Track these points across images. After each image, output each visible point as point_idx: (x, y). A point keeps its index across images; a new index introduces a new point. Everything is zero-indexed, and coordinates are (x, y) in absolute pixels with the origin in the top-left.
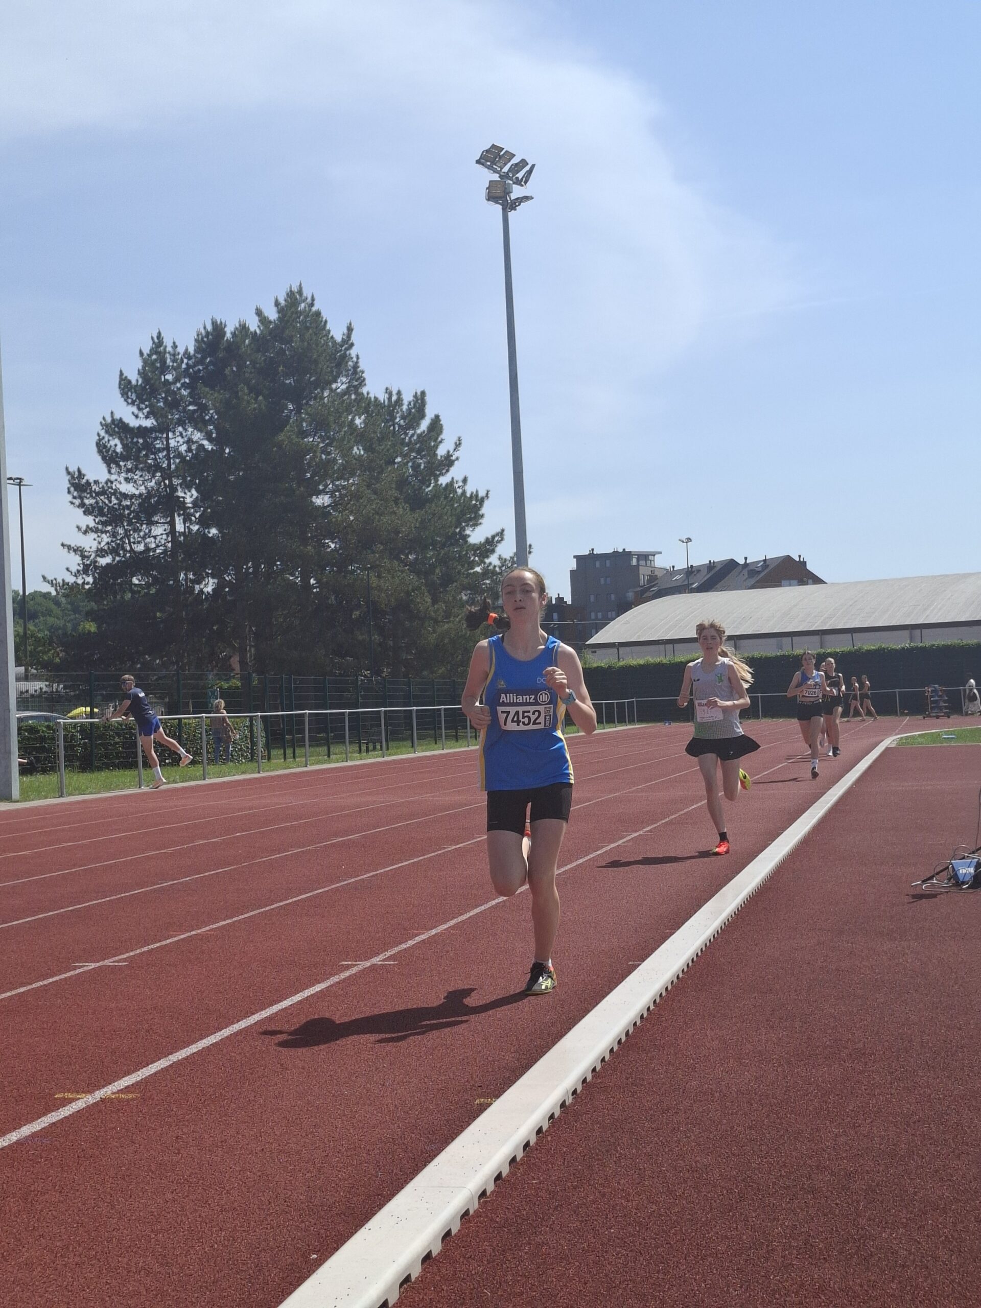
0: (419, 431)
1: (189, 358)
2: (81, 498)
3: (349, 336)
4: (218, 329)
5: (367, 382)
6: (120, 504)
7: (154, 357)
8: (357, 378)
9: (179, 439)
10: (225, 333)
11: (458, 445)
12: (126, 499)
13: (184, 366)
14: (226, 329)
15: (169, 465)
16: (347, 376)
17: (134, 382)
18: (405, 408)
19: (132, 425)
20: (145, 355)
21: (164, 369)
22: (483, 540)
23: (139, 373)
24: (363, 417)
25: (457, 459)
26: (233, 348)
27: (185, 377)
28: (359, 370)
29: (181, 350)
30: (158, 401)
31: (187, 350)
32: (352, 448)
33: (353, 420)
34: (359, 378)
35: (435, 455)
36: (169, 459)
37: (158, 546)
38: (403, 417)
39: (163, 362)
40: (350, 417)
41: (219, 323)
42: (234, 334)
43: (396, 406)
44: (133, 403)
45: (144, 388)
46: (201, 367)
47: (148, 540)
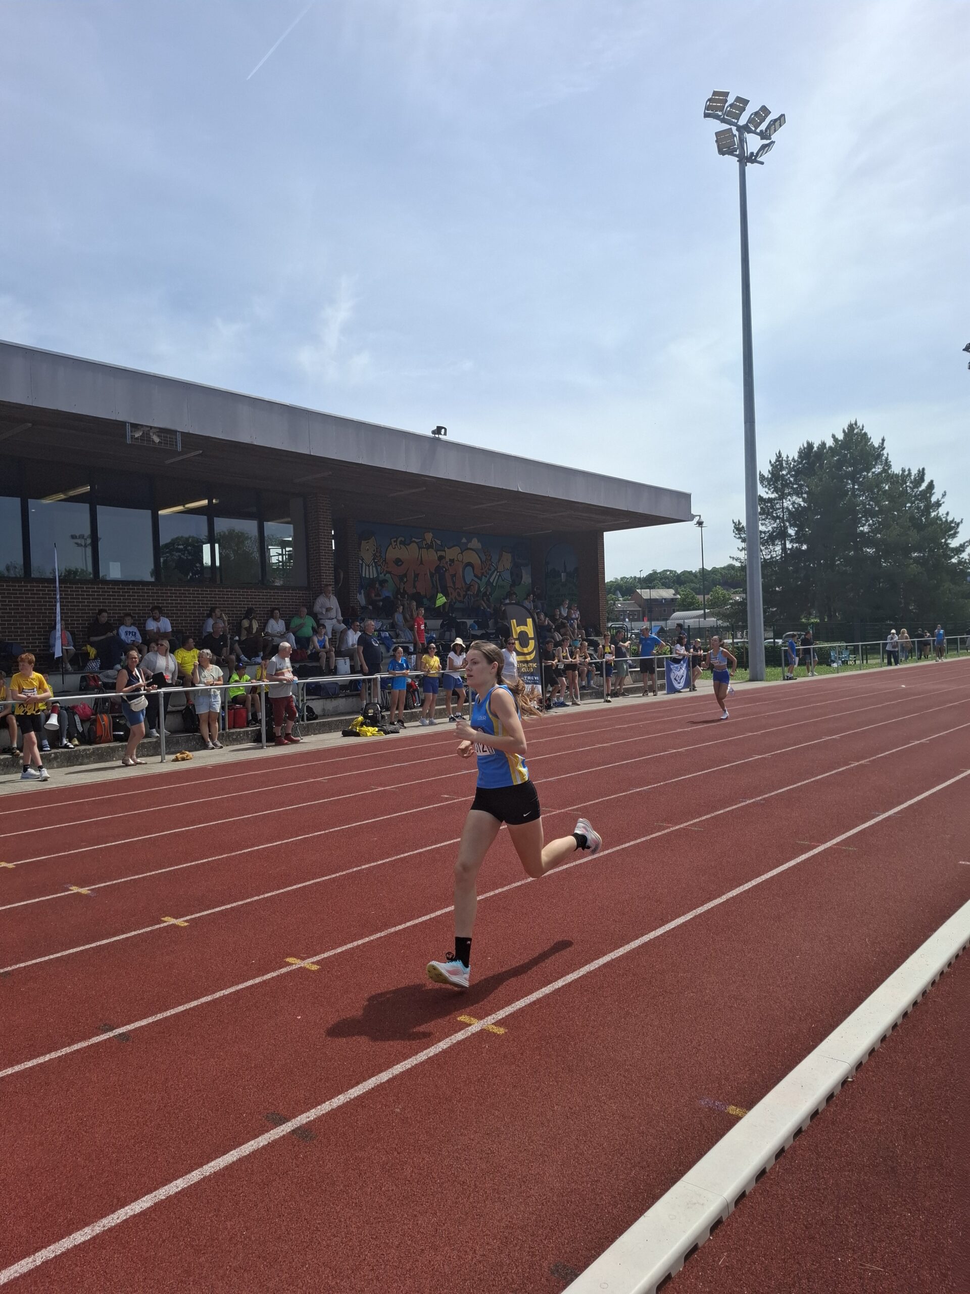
0: (921, 489)
1: (795, 462)
2: (739, 534)
3: (883, 444)
4: (810, 446)
5: (892, 467)
7: (777, 463)
8: (887, 464)
9: (789, 502)
10: (813, 448)
11: (944, 495)
13: (792, 466)
15: (783, 515)
16: (881, 465)
17: (766, 476)
18: (912, 477)
19: (764, 497)
20: (773, 462)
21: (782, 469)
22: (958, 545)
23: (769, 471)
24: (889, 485)
25: (943, 503)
26: (816, 454)
27: (792, 472)
29: (790, 458)
30: (779, 485)
31: (794, 458)
35: (931, 501)
36: (783, 513)
37: (777, 556)
38: (911, 482)
39: (781, 464)
40: (883, 485)
42: (818, 448)
43: (907, 477)
44: (766, 487)
45: (771, 479)
46: (800, 466)
47: (772, 553)
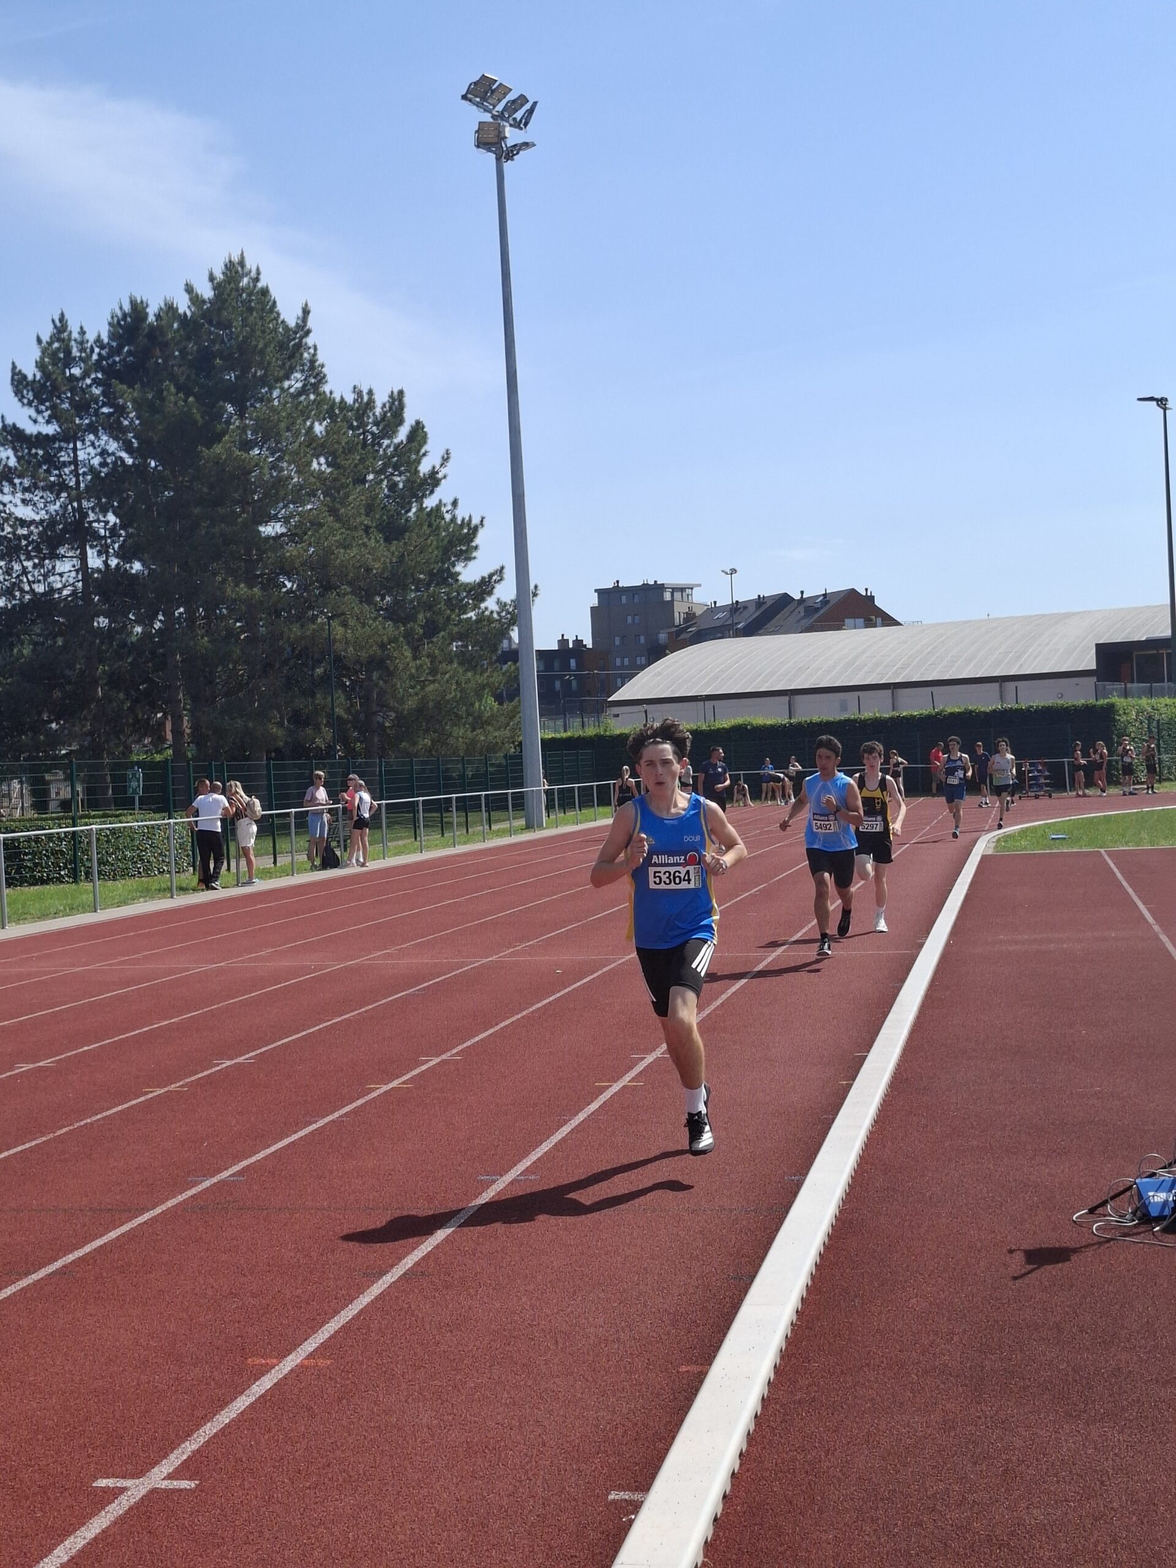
0: (396, 441)
1: (101, 346)
3: (305, 320)
4: (138, 310)
5: (328, 378)
6: (14, 533)
7: (56, 345)
8: (316, 375)
9: (90, 450)
10: (147, 314)
11: (446, 459)
12: (22, 527)
13: (95, 357)
14: (148, 310)
15: (78, 483)
16: (302, 371)
17: (30, 377)
18: (378, 411)
19: (28, 432)
20: (44, 342)
21: (69, 361)
22: (478, 579)
23: (37, 366)
24: (325, 423)
25: (445, 477)
26: (155, 334)
27: (96, 371)
28: (317, 364)
29: (91, 337)
30: (62, 401)
31: (99, 336)
32: (310, 463)
33: (311, 427)
34: (318, 374)
35: (417, 472)
36: (77, 476)
37: (65, 586)
38: (376, 423)
39: (68, 351)
40: (308, 423)
41: (139, 301)
42: (158, 317)
43: (367, 408)
44: (30, 404)
45: (43, 386)
46: (117, 359)
47: (51, 579)
